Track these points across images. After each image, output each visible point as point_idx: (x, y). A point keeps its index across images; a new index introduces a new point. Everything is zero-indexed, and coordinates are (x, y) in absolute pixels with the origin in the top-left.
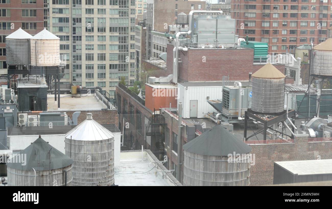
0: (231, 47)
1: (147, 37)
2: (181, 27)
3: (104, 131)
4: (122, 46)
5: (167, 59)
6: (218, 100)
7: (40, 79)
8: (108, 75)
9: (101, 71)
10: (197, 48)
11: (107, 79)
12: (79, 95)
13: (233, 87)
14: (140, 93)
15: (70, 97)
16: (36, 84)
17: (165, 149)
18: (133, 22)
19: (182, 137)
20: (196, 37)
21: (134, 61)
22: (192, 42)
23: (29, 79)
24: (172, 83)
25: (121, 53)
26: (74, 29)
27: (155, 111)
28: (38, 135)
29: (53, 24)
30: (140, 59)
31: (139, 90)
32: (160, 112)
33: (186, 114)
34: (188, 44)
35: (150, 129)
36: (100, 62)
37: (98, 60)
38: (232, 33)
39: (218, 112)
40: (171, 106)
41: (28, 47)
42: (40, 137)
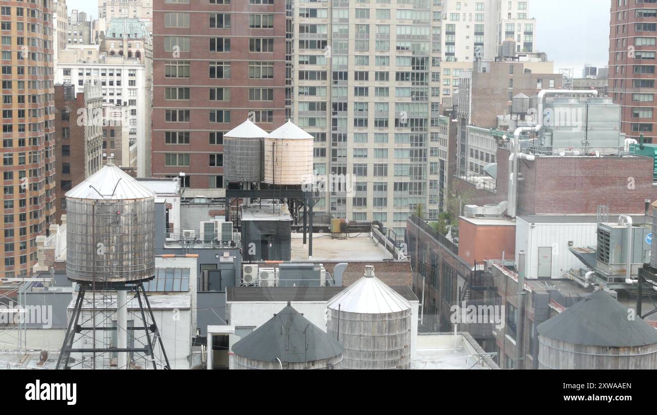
0: (613, 155)
1: (459, 136)
2: (519, 118)
3: (394, 298)
4: (416, 151)
5: (498, 174)
6: (589, 248)
7: (279, 206)
8: (390, 201)
9: (380, 194)
10: (551, 155)
11: (390, 209)
12: (344, 235)
13: (617, 224)
14: (450, 232)
15: (327, 238)
16: (272, 215)
17: (493, 332)
18: (435, 110)
19: (523, 312)
20: (550, 137)
21: (437, 178)
22: (542, 145)
23: (260, 206)
24: (506, 216)
25: (414, 163)
26: (335, 121)
27: (476, 265)
28: (286, 302)
29: (300, 113)
30: (446, 174)
31: (448, 228)
32: (485, 267)
33: (532, 272)
34: (535, 148)
35: (467, 295)
36: (378, 179)
37: (375, 174)
38: (614, 130)
39: (588, 269)
40: (505, 257)
41: (260, 151)
42: (289, 304)
